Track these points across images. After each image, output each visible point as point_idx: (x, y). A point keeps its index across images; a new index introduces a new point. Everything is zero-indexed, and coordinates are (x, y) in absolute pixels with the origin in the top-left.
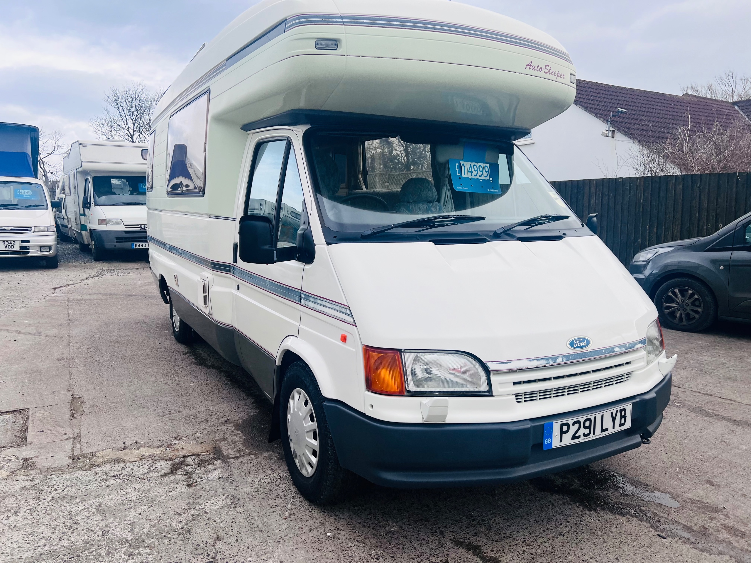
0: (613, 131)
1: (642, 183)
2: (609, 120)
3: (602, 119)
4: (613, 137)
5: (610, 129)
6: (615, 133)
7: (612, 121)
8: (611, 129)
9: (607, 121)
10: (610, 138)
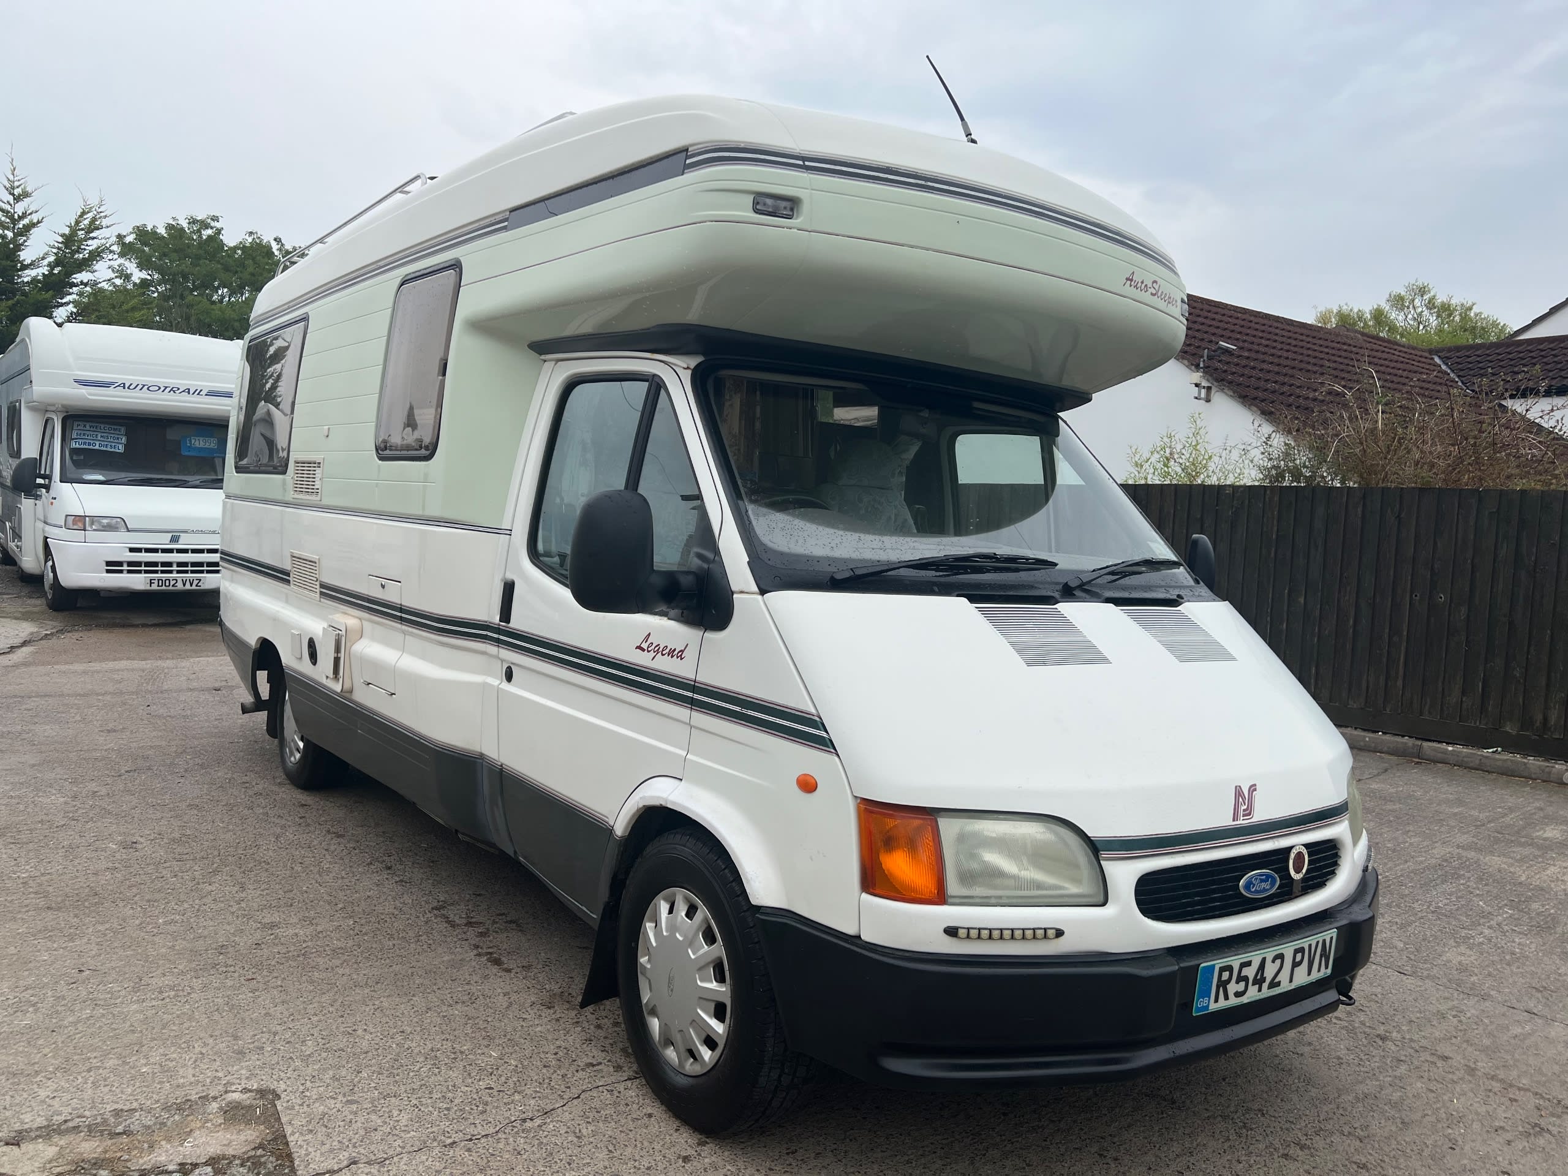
0: (1209, 389)
1: (1276, 498)
2: (1202, 365)
3: (1186, 362)
4: (1208, 400)
5: (1203, 384)
6: (1213, 391)
7: (1206, 367)
8: (1205, 384)
9: (1197, 366)
10: (1203, 402)
